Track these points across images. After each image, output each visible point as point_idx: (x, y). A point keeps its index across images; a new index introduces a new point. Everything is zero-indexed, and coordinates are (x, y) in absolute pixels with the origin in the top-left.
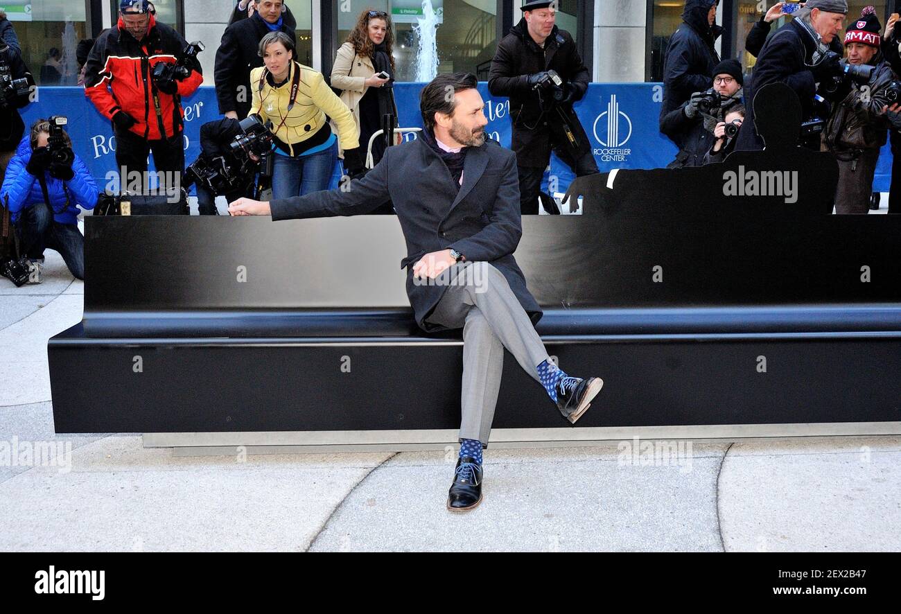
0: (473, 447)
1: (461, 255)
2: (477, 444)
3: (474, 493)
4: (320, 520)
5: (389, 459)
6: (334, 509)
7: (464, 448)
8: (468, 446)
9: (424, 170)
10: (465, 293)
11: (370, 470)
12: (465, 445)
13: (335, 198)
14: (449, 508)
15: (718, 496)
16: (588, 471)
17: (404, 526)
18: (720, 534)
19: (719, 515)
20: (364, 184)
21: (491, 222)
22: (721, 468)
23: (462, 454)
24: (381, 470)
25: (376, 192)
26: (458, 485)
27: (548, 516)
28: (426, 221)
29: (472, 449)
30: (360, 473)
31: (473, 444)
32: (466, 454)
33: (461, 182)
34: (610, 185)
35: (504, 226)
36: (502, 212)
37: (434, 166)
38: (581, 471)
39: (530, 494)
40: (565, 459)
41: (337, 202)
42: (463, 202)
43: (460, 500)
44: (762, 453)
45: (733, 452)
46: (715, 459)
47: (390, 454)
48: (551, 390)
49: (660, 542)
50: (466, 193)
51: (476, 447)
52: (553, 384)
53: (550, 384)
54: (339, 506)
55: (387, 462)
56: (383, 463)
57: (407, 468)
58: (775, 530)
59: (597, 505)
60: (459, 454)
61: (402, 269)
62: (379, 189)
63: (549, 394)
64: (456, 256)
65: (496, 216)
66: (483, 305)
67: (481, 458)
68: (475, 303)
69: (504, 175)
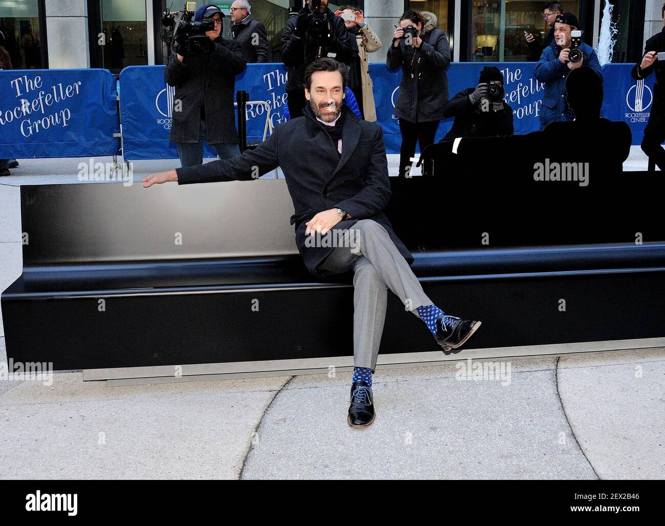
0: (364, 373)
1: (347, 213)
2: (367, 371)
3: (368, 411)
4: (246, 440)
5: (288, 382)
7: (357, 374)
8: (361, 372)
9: (311, 140)
11: (275, 393)
12: (358, 372)
13: (232, 165)
14: (351, 426)
15: (562, 404)
16: (454, 387)
17: (317, 443)
18: (575, 438)
19: (569, 421)
20: (258, 153)
21: (367, 185)
22: (557, 379)
23: (356, 379)
24: (284, 393)
25: (267, 160)
26: (356, 405)
27: (433, 429)
28: (312, 183)
29: (364, 375)
30: (268, 396)
31: (365, 371)
32: (360, 379)
33: (340, 150)
34: (455, 151)
35: (378, 188)
36: (376, 177)
37: (319, 137)
38: (447, 386)
39: (412, 409)
40: (432, 377)
41: (234, 168)
42: (344, 167)
43: (359, 418)
44: (584, 365)
45: (562, 365)
46: (549, 372)
47: (288, 378)
48: (431, 325)
49: (530, 448)
50: (347, 159)
51: (367, 373)
52: (433, 320)
53: (430, 320)
54: (258, 427)
55: (287, 385)
56: (284, 386)
57: (305, 390)
58: (617, 432)
59: (470, 417)
60: (354, 379)
61: (292, 224)
62: (269, 157)
63: (429, 327)
64: (343, 214)
65: (371, 179)
66: (372, 257)
67: (371, 381)
68: (365, 254)
69: (376, 145)
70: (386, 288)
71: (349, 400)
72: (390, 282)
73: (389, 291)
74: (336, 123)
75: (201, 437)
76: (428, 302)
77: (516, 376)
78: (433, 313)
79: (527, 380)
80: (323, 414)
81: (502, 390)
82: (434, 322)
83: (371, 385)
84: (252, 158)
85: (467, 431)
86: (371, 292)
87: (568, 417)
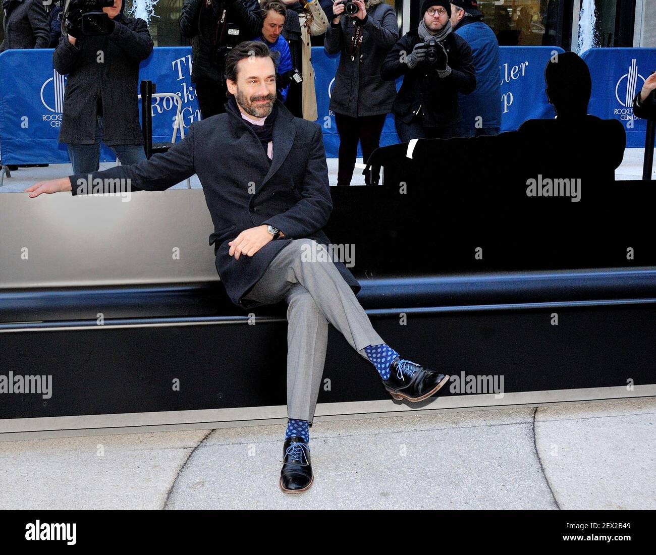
0: (300, 426)
1: (279, 231)
2: (304, 424)
3: (305, 472)
5: (207, 437)
6: (166, 496)
7: (291, 427)
8: (296, 425)
9: (235, 142)
10: (290, 271)
11: (190, 450)
12: (292, 425)
13: (137, 172)
14: (284, 491)
15: (541, 465)
19: (551, 486)
20: (169, 158)
21: (304, 197)
22: (535, 434)
23: (289, 433)
24: (201, 450)
25: (180, 166)
26: (290, 466)
27: (385, 495)
28: (236, 194)
30: (182, 454)
31: (301, 423)
32: (294, 433)
33: (270, 155)
34: (409, 154)
35: (316, 202)
36: (314, 187)
37: (245, 138)
39: (359, 470)
40: (381, 431)
42: (275, 176)
44: (567, 418)
45: (540, 417)
46: (524, 426)
47: (206, 432)
50: (279, 166)
51: (304, 427)
53: (381, 363)
54: (170, 492)
55: (205, 440)
56: (201, 442)
57: (227, 447)
58: (609, 499)
59: (428, 480)
60: (287, 434)
61: (211, 244)
62: (183, 163)
63: (379, 371)
64: (273, 232)
65: (308, 191)
66: (310, 283)
67: (308, 437)
68: (301, 281)
69: (313, 149)
70: (327, 323)
71: (282, 459)
72: (332, 316)
73: (331, 326)
74: (266, 122)
75: (101, 504)
76: (377, 340)
77: (485, 430)
78: (384, 354)
79: (498, 435)
80: (249, 476)
81: (468, 447)
82: (385, 365)
83: (308, 441)
84: (163, 164)
85: (426, 498)
86: (309, 327)
87: (549, 481)
